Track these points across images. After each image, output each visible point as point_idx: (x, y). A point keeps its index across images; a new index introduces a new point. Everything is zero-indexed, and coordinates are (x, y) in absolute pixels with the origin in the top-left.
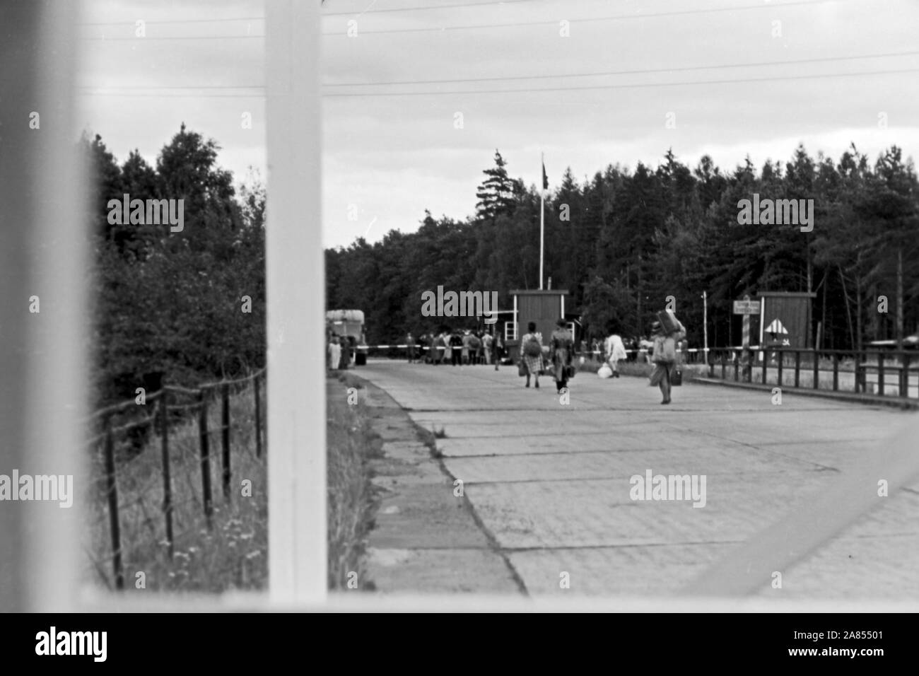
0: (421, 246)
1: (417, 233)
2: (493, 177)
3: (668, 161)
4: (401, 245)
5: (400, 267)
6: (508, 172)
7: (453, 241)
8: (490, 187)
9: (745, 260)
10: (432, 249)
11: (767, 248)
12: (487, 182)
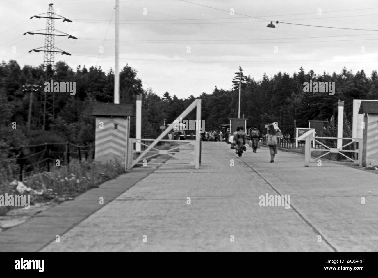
0: (213, 99)
1: (212, 94)
2: (238, 75)
3: (301, 71)
4: (206, 98)
5: (205, 107)
6: (243, 73)
7: (224, 98)
8: (237, 79)
9: (313, 109)
10: (216, 100)
11: (320, 105)
12: (236, 77)
